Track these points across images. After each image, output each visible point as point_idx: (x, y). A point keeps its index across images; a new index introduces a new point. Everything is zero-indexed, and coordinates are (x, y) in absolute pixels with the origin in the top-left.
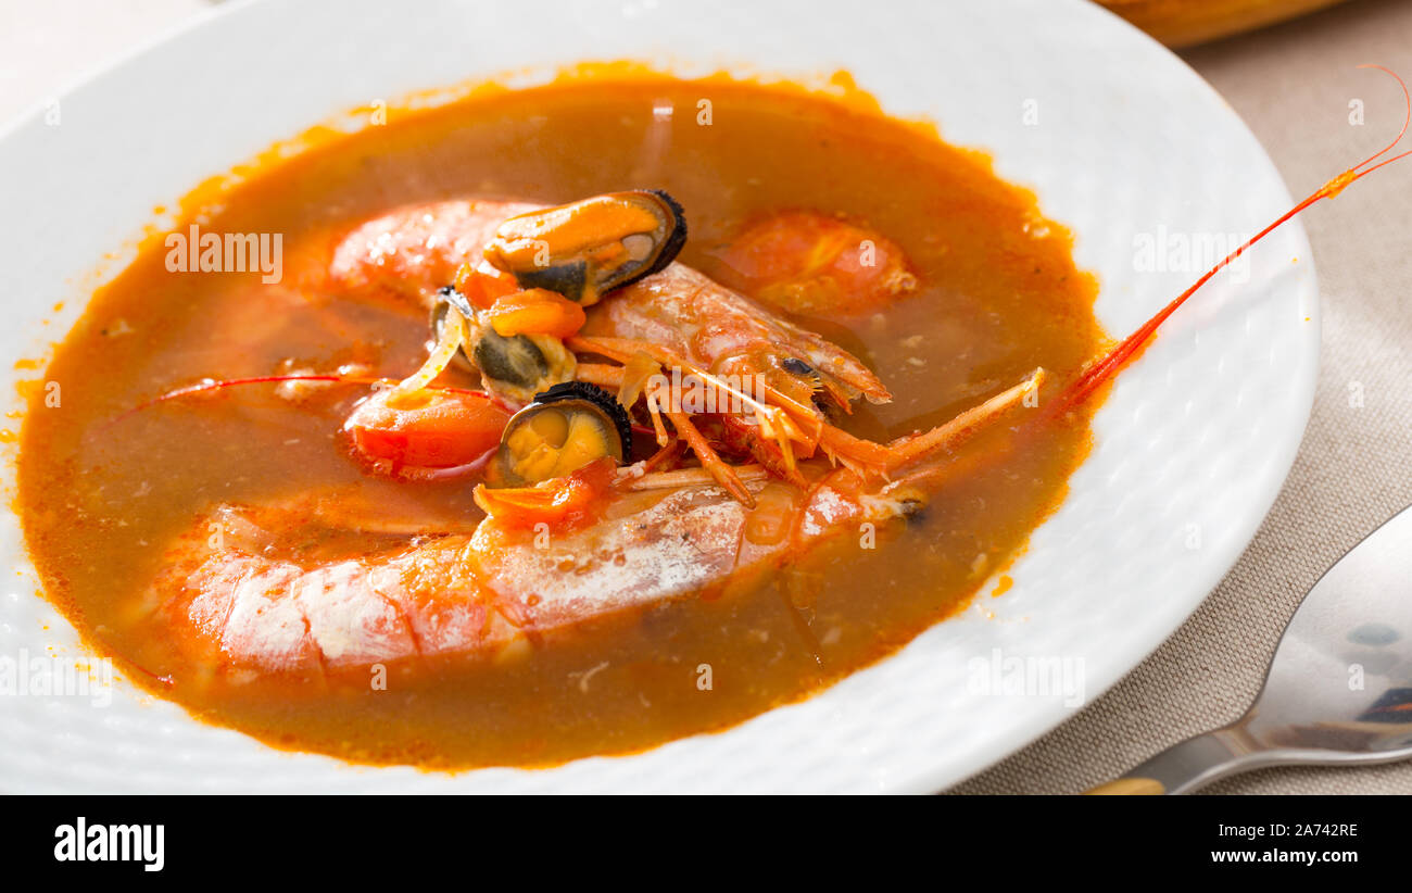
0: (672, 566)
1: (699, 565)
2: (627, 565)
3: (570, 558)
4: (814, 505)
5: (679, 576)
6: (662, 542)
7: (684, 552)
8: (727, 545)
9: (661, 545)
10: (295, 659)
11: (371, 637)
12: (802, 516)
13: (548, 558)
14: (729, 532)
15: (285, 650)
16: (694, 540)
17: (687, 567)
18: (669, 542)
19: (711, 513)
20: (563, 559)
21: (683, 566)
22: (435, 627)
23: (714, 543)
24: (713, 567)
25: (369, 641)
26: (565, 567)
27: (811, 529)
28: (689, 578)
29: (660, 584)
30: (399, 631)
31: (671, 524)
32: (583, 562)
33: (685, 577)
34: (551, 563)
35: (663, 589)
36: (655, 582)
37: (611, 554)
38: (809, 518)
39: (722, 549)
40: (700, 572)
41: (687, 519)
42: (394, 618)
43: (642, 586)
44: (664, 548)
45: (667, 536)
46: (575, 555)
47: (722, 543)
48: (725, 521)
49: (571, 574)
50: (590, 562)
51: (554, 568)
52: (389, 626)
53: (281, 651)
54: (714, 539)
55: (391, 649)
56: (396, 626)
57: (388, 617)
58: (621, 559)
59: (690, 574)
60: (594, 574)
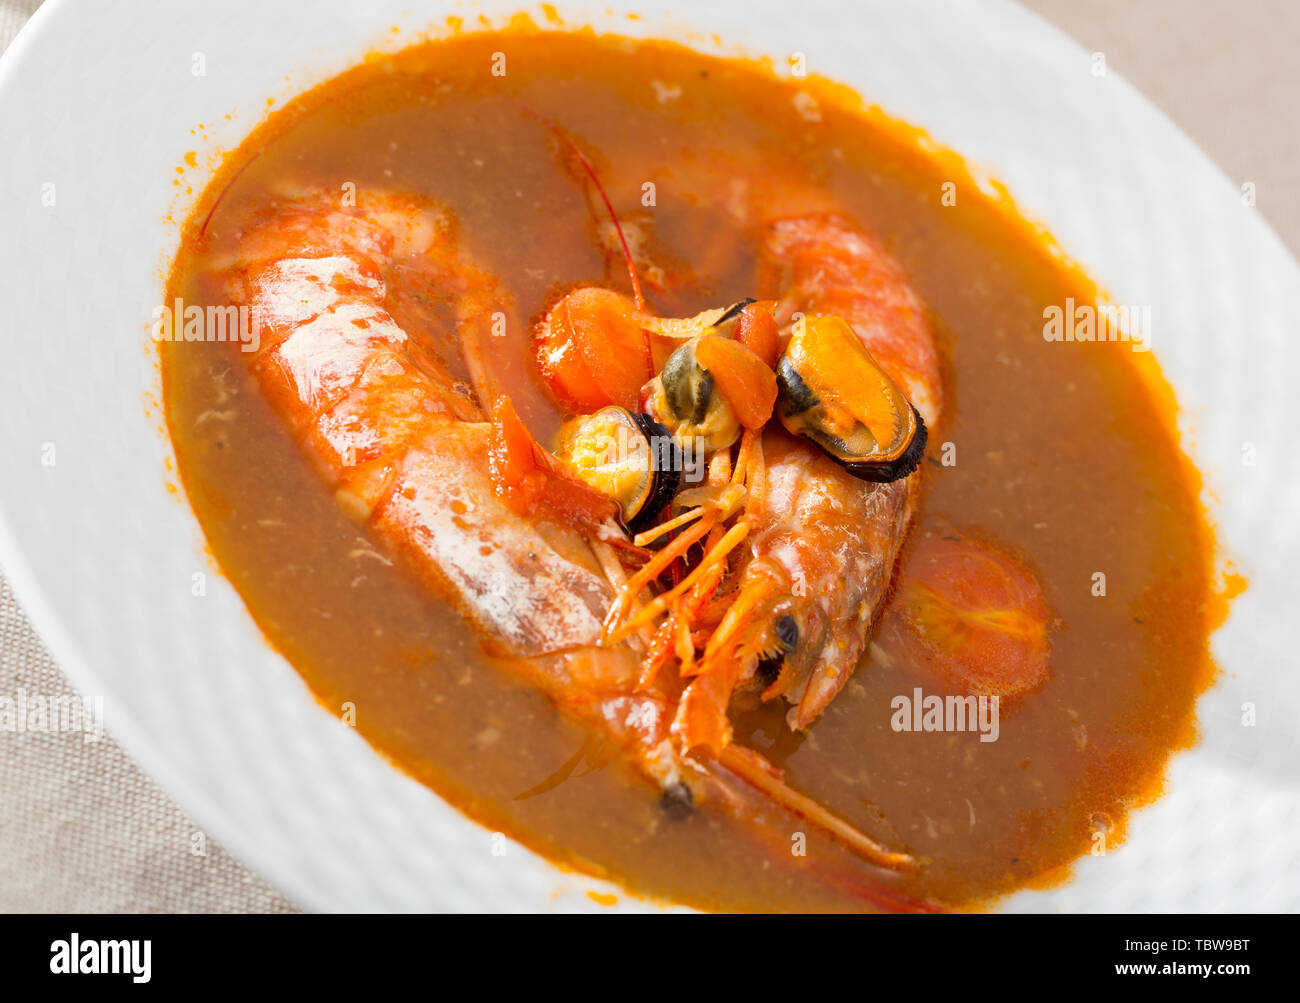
0: (504, 600)
1: (518, 623)
2: (484, 558)
3: (471, 507)
4: (635, 702)
5: (498, 610)
6: (524, 580)
7: (523, 604)
8: (551, 640)
9: (520, 580)
10: (269, 324)
11: (315, 374)
12: (617, 694)
13: (463, 489)
14: (565, 635)
15: (275, 313)
16: (540, 607)
17: (510, 613)
18: (527, 587)
19: (578, 612)
20: (466, 501)
21: (509, 608)
22: (345, 422)
23: (547, 626)
24: (523, 637)
25: (310, 375)
26: (458, 507)
27: (609, 710)
28: (500, 621)
29: (481, 597)
30: (330, 395)
31: (548, 580)
32: (469, 519)
33: (499, 616)
34: (457, 492)
35: (478, 602)
36: (480, 592)
37: (489, 540)
38: (620, 702)
39: (544, 637)
40: (511, 627)
41: (561, 593)
42: (342, 385)
43: (469, 582)
44: (519, 585)
45: (532, 582)
46: (475, 510)
47: (550, 634)
48: (574, 626)
49: (452, 514)
50: (473, 526)
51: (452, 498)
52: (332, 385)
53: (273, 309)
54: (551, 624)
55: (309, 397)
56: (334, 391)
57: (341, 380)
58: (486, 552)
59: (505, 619)
60: (461, 534)
